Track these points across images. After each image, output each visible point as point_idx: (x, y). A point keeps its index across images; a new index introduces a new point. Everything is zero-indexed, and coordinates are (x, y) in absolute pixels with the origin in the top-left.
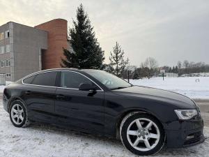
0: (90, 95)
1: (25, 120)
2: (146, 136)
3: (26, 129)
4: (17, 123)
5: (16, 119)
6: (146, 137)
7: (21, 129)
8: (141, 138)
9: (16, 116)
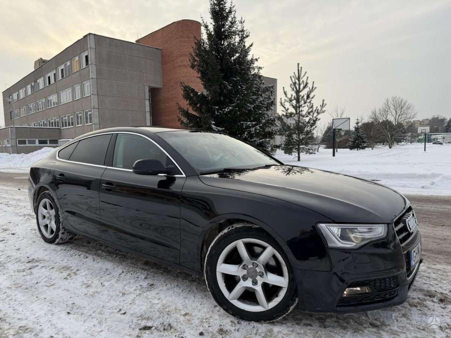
0: (161, 184)
1: (58, 229)
2: (258, 278)
3: (59, 248)
4: (48, 235)
5: (46, 226)
6: (260, 281)
7: (53, 246)
8: (249, 283)
9: (47, 221)
